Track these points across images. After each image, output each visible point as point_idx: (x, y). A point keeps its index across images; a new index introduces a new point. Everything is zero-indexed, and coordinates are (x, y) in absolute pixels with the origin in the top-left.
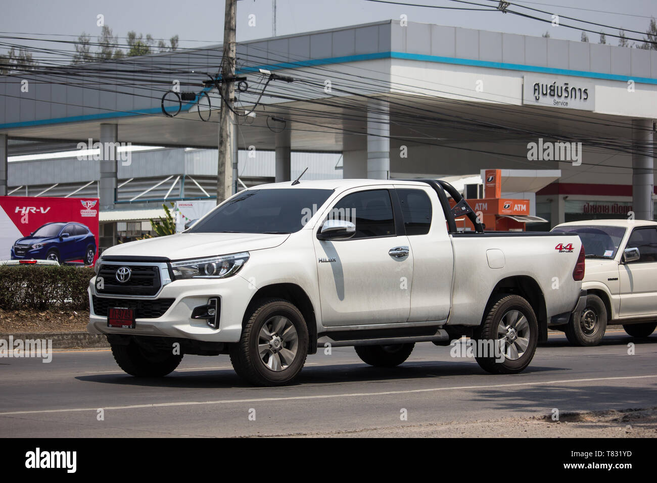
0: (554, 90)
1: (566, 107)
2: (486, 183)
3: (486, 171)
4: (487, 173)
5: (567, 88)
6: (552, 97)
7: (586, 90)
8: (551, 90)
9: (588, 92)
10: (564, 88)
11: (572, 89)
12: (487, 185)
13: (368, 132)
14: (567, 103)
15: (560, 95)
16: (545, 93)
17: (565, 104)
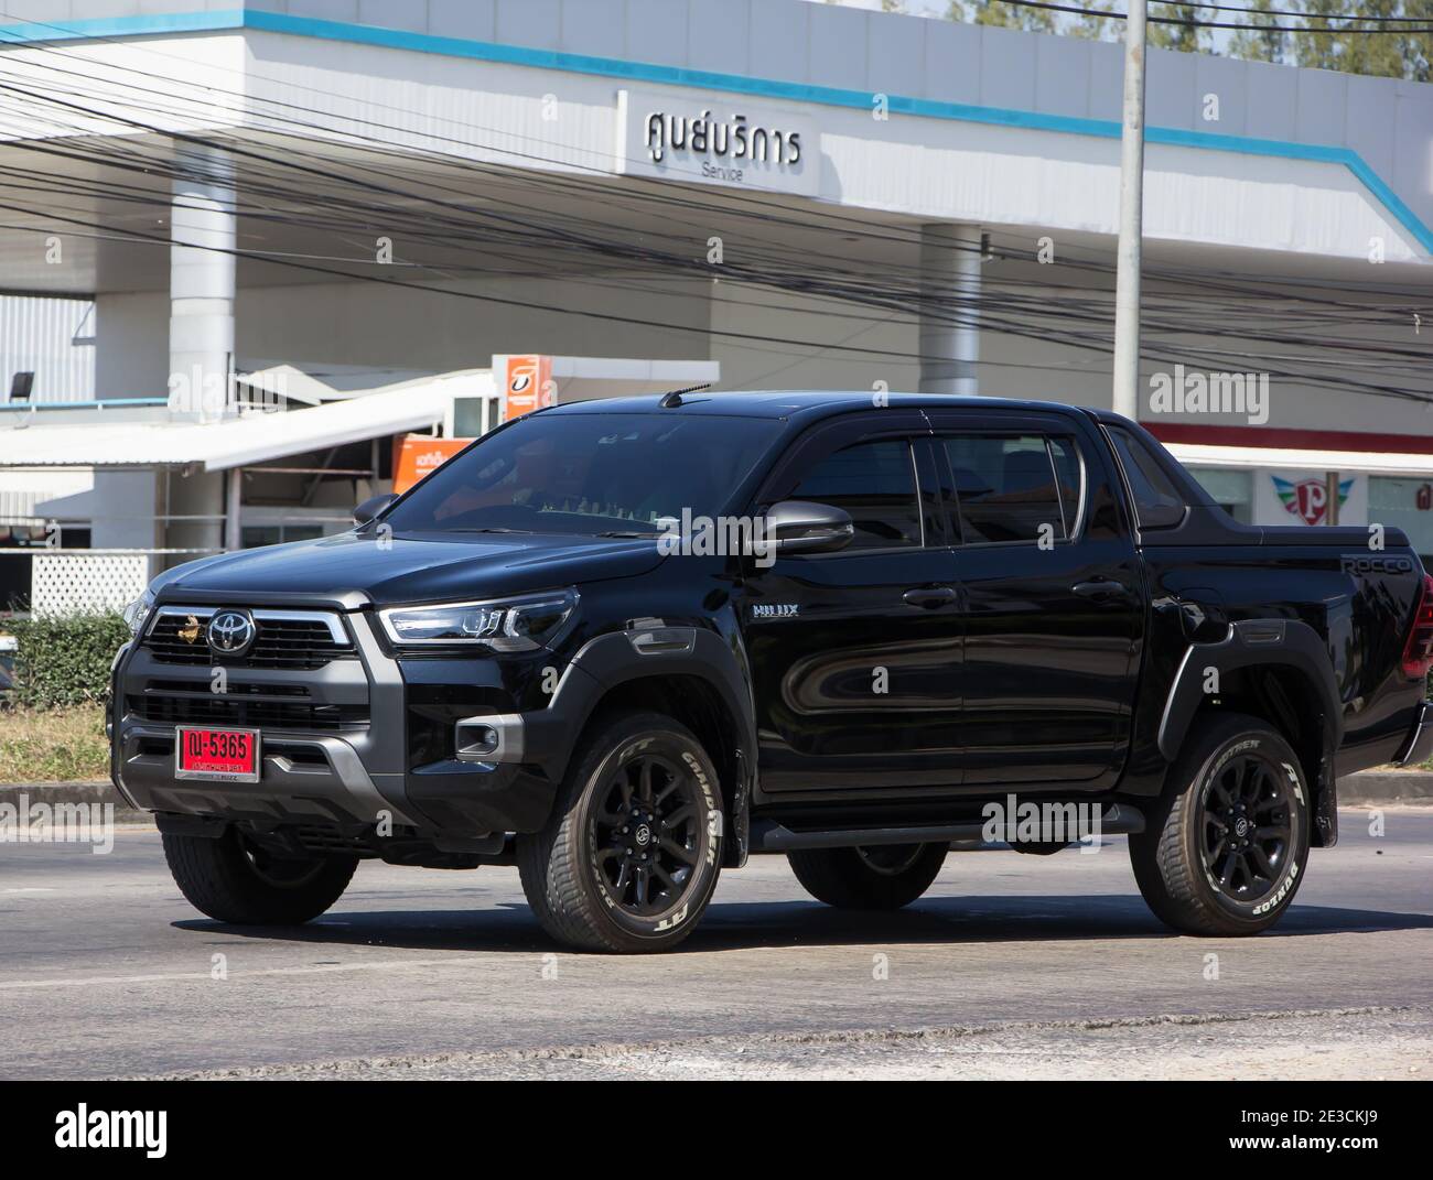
0: (705, 136)
1: (735, 185)
2: (510, 394)
3: (511, 361)
4: (512, 365)
5: (741, 129)
6: (701, 155)
7: (795, 136)
8: (698, 135)
9: (801, 141)
10: (733, 131)
11: (757, 132)
12: (511, 399)
13: (174, 238)
14: (740, 174)
15: (722, 148)
16: (679, 141)
17: (734, 175)
